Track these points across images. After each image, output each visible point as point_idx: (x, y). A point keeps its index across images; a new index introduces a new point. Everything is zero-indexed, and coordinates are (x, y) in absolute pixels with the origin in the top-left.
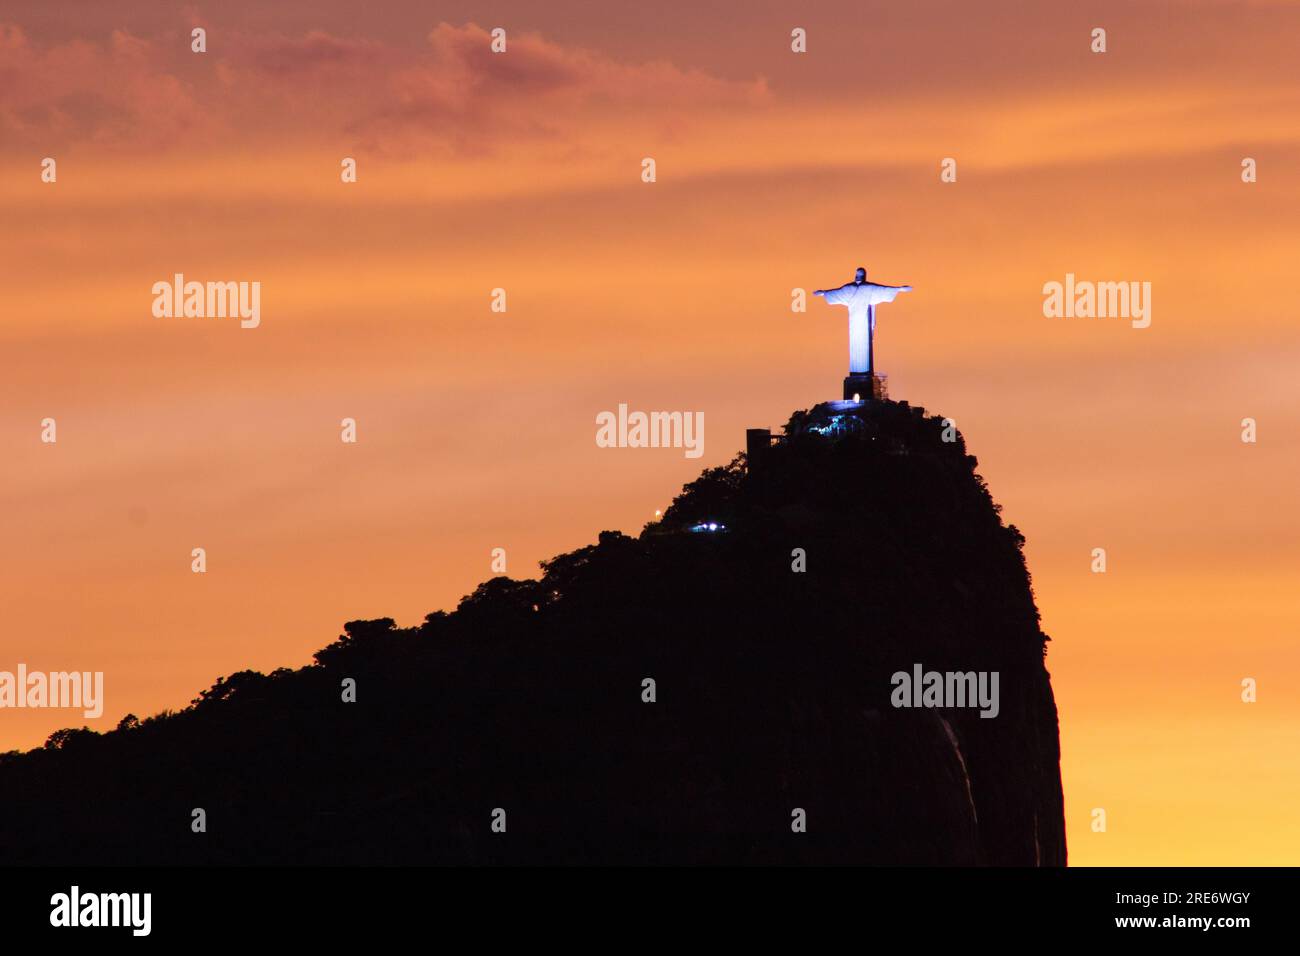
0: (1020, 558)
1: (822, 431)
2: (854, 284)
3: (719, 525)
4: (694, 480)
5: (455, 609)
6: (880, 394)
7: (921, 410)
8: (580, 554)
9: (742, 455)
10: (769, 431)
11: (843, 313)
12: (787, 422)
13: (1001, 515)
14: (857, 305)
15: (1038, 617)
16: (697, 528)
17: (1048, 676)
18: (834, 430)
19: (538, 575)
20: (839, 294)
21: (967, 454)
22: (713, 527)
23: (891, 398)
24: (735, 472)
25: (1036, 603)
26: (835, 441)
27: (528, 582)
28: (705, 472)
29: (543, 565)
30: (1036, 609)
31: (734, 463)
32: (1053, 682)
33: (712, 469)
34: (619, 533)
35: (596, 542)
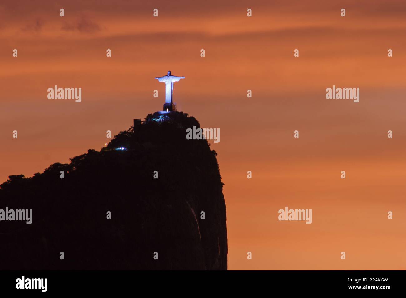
0: (216, 160)
1: (157, 120)
2: (167, 76)
3: (125, 148)
4: (117, 134)
5: (43, 172)
6: (174, 109)
7: (187, 115)
8: (82, 156)
9: (132, 127)
10: (140, 120)
11: (164, 84)
12: (146, 117)
13: (210, 147)
15: (221, 178)
16: (118, 149)
17: (223, 196)
18: (160, 120)
19: (69, 162)
22: (123, 149)
23: (178, 111)
24: (130, 132)
25: (220, 173)
26: (161, 123)
27: (66, 164)
28: (121, 132)
29: (70, 159)
30: (220, 175)
31: (130, 129)
32: (225, 197)
33: (123, 131)
34: (94, 150)
35: (87, 153)
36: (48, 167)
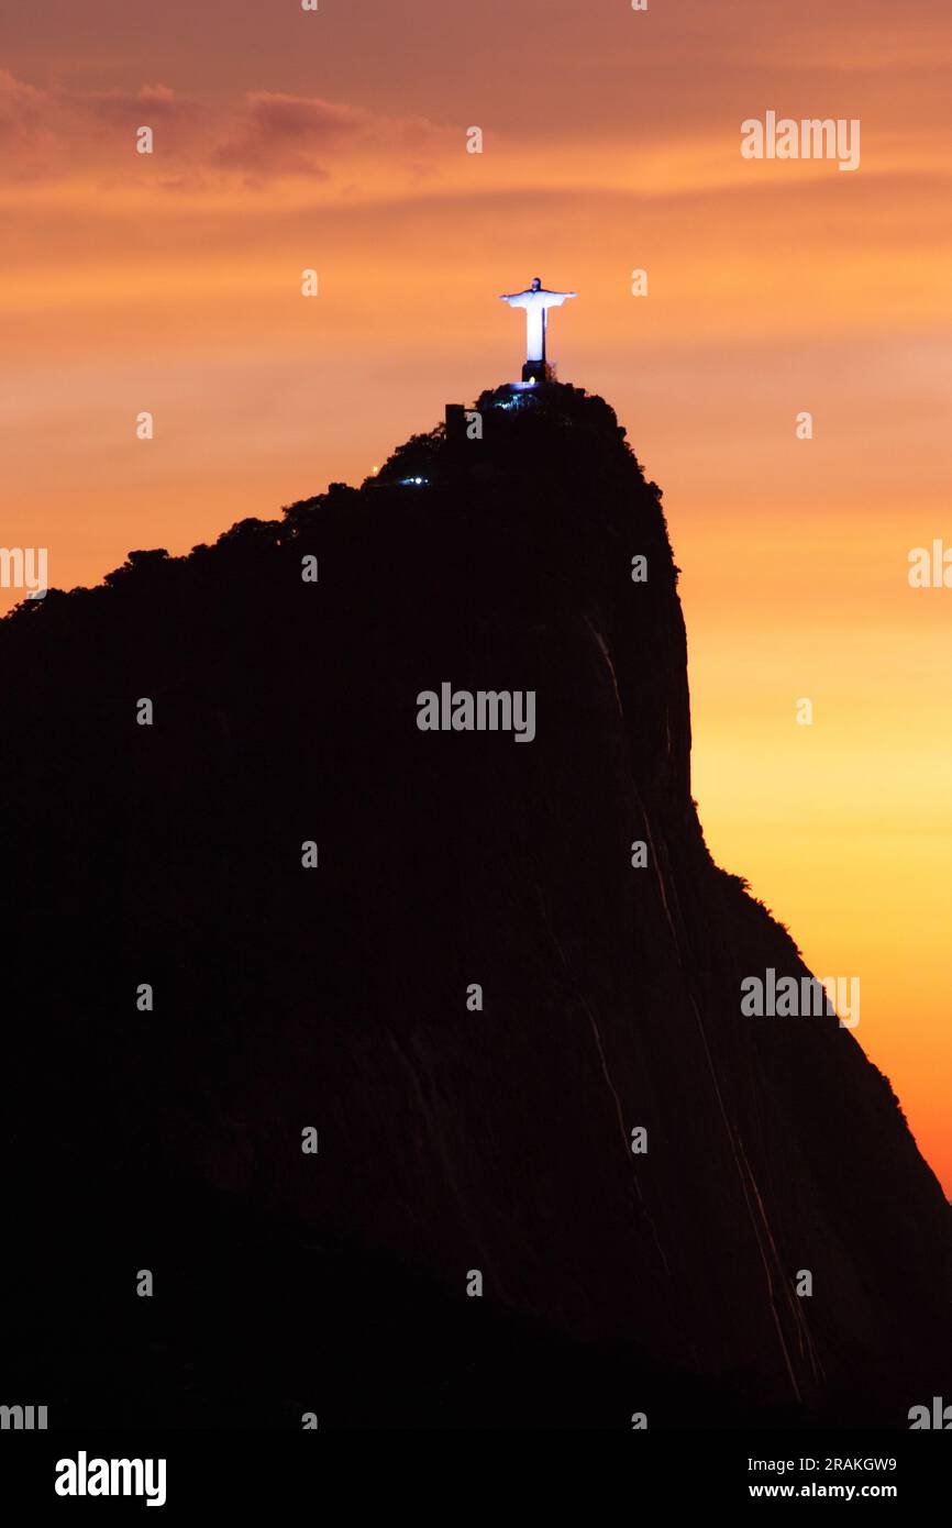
0: (659, 508)
1: (505, 406)
2: (531, 291)
3: (423, 479)
4: (404, 444)
5: (215, 543)
6: (551, 378)
7: (582, 391)
8: (313, 501)
9: (442, 425)
10: (463, 406)
11: (522, 313)
12: (477, 399)
13: (645, 474)
14: (534, 307)
15: (672, 554)
16: (406, 482)
17: (678, 600)
18: (515, 406)
19: (280, 517)
20: (519, 298)
21: (619, 425)
22: (419, 481)
23: (560, 381)
24: (437, 438)
25: (670, 543)
26: (516, 414)
27: (272, 522)
28: (413, 438)
29: (284, 509)
30: (670, 548)
31: (436, 431)
32: (682, 604)
33: (418, 435)
34: (345, 485)
35: (326, 492)
36: (227, 528)
